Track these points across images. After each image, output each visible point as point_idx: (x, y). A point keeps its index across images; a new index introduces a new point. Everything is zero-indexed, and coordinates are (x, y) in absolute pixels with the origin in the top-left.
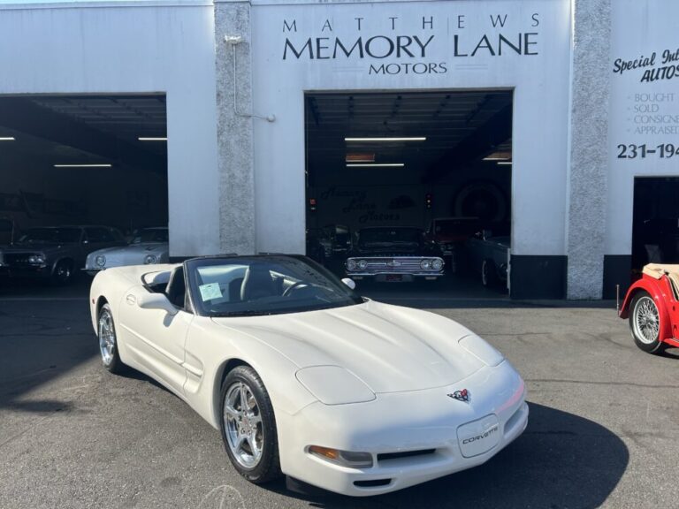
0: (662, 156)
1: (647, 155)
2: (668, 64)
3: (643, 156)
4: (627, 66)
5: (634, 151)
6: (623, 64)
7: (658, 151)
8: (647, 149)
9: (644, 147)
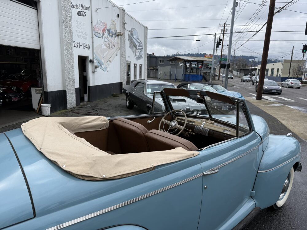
0: (83, 48)
1: (80, 46)
2: (83, 10)
3: (79, 47)
4: (73, 6)
5: (77, 45)
6: (72, 5)
7: (82, 45)
8: (80, 45)
9: (79, 43)
